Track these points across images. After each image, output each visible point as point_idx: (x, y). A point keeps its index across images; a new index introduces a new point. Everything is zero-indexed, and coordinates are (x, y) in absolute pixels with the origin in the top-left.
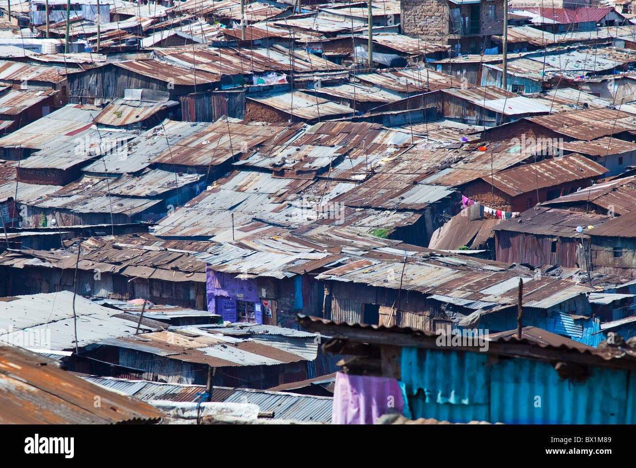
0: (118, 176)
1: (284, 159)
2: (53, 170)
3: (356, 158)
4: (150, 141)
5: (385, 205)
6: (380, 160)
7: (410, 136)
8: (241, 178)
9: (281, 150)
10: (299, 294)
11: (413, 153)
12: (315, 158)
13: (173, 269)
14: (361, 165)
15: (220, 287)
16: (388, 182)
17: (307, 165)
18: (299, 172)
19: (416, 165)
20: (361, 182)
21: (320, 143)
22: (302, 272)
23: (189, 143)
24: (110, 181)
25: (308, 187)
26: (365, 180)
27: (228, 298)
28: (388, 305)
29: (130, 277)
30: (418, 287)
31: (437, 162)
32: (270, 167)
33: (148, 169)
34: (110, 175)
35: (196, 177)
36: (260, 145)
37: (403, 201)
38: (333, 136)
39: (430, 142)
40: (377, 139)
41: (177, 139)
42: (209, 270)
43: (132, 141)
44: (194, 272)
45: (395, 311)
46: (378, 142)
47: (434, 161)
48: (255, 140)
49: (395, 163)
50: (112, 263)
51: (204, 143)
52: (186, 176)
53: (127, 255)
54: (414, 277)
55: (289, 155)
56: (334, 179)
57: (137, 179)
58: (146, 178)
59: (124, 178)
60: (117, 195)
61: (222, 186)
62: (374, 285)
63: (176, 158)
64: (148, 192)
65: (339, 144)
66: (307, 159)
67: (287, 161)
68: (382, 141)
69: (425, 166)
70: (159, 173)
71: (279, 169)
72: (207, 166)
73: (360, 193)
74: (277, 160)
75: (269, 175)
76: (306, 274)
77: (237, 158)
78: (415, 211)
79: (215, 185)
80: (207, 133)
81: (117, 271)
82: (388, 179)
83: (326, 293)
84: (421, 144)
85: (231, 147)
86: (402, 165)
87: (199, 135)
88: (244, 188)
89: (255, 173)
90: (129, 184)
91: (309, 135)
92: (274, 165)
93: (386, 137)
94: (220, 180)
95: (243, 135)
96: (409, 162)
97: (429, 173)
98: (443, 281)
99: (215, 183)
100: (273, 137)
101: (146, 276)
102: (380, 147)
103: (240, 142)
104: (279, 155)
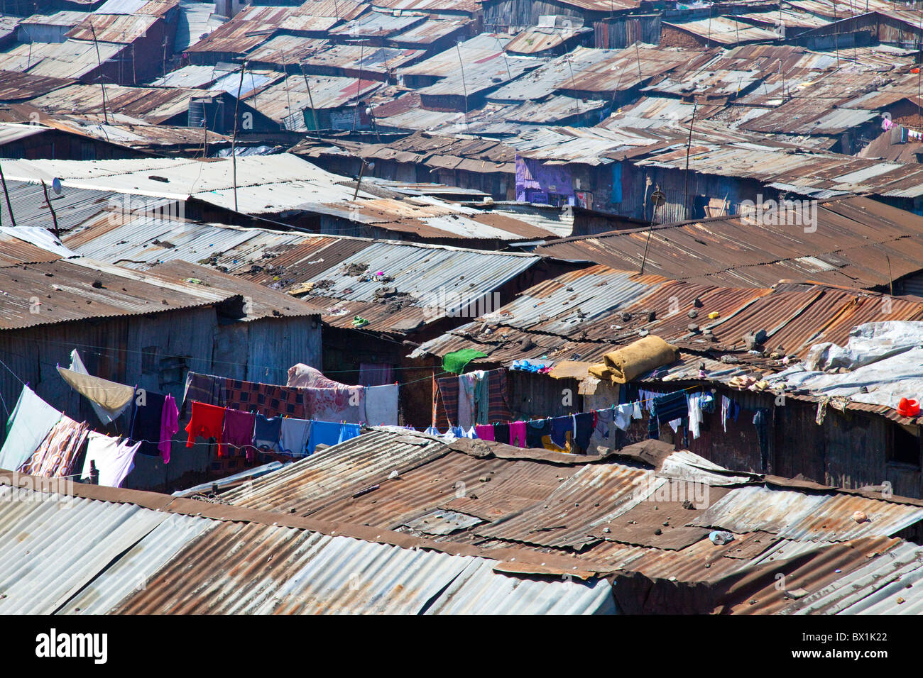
0: (520, 103)
1: (695, 84)
2: (456, 96)
3: (773, 83)
4: (558, 68)
5: (798, 130)
6: (801, 85)
7: (836, 59)
8: (648, 104)
9: (693, 75)
10: (617, 185)
11: (838, 76)
12: (728, 83)
13: (483, 159)
14: (779, 90)
15: (530, 177)
16: (804, 107)
17: (719, 90)
18: (710, 98)
19: (838, 90)
20: (776, 107)
21: (736, 67)
22: (621, 159)
23: (597, 69)
24: (512, 108)
25: (718, 113)
26: (780, 105)
27: (539, 190)
28: (720, 197)
29: (433, 167)
30: (756, 175)
31: (862, 85)
32: (679, 93)
33: (552, 96)
34: (512, 102)
35: (600, 103)
36: (672, 71)
37: (819, 126)
38: (751, 60)
39: (858, 66)
40: (800, 64)
41: (587, 65)
42: (519, 158)
43: (540, 68)
44: (505, 162)
45: (728, 204)
46: (801, 66)
47: (860, 84)
48: (667, 65)
49: (816, 87)
50: (416, 152)
51: (613, 69)
52: (591, 102)
53: (436, 144)
54: (754, 164)
55: (701, 81)
56: (746, 105)
57: (540, 105)
58: (549, 105)
59: (526, 105)
60: (517, 122)
61: (627, 113)
62: (704, 172)
63: (580, 85)
64: (548, 118)
65: (757, 69)
66: (720, 84)
67: (698, 86)
68: (804, 66)
69: (848, 90)
70: (563, 99)
71: (689, 95)
72: (613, 92)
73: (772, 118)
74: (687, 86)
75: (678, 101)
76: (626, 160)
77: (645, 83)
78: (831, 136)
79: (620, 112)
80: (618, 59)
81: (420, 161)
82: (805, 104)
83: (649, 183)
84: (847, 68)
85: (640, 73)
86: (823, 89)
87: (609, 61)
88: (650, 115)
89: (662, 99)
90: (530, 110)
91: (725, 60)
92: (684, 91)
93: (809, 61)
94: (625, 107)
95: (655, 60)
96: (832, 86)
97: (852, 97)
98: (788, 168)
99: (620, 110)
100: (687, 62)
101: (451, 167)
102: (803, 72)
103: (650, 68)
104: (691, 80)
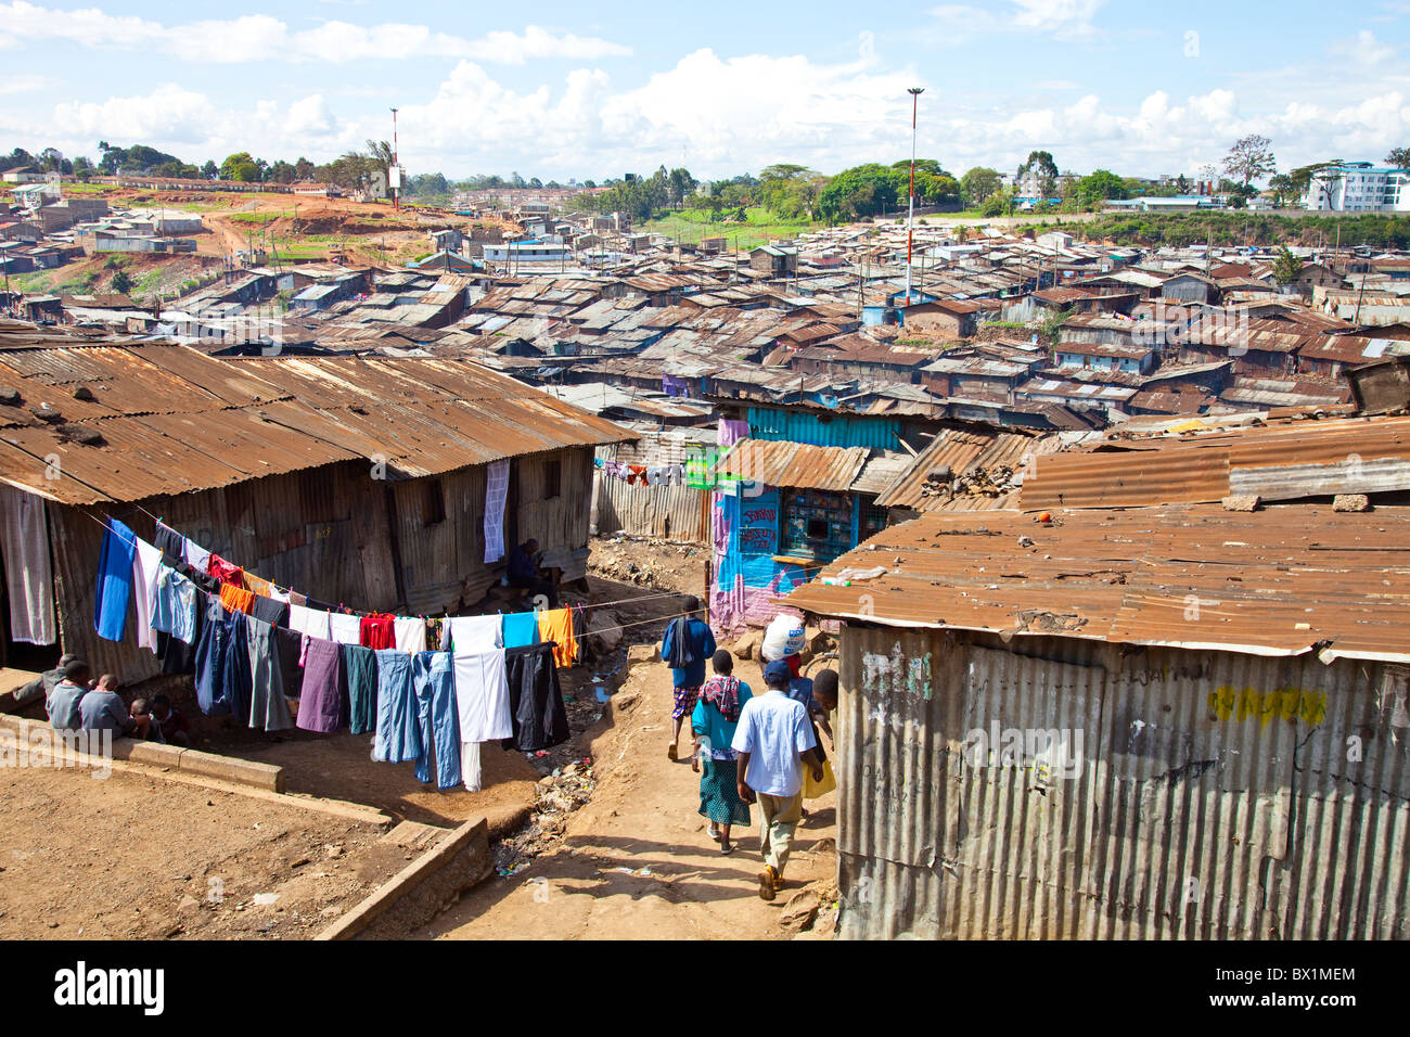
0: (624, 331)
2: (595, 329)
3: (730, 324)
4: (638, 316)
5: (743, 345)
6: (741, 325)
7: (754, 314)
8: (678, 332)
9: (696, 320)
10: (704, 385)
11: (756, 322)
12: (711, 324)
13: (648, 373)
14: (732, 327)
15: (669, 381)
16: (744, 335)
17: (708, 327)
18: (704, 330)
19: (757, 327)
20: (732, 335)
21: (714, 317)
23: (655, 317)
24: (620, 334)
25: (708, 337)
26: (734, 334)
27: (672, 386)
28: (744, 389)
29: (629, 377)
31: (766, 326)
32: (692, 328)
33: (637, 328)
34: (620, 331)
35: (658, 332)
36: (687, 318)
37: (751, 344)
38: (720, 314)
39: (764, 317)
40: (740, 316)
41: (650, 315)
42: (664, 374)
43: (630, 316)
44: (657, 375)
45: (746, 392)
48: (685, 316)
49: (748, 326)
50: (621, 371)
51: (662, 317)
52: (654, 331)
53: (628, 367)
54: (755, 378)
55: (700, 323)
56: (720, 334)
57: (632, 333)
58: (636, 333)
59: (626, 333)
60: (623, 340)
61: (670, 336)
62: (738, 381)
63: (649, 324)
64: (637, 339)
65: (722, 318)
66: (708, 324)
67: (699, 325)
68: (742, 317)
69: (761, 328)
70: (642, 330)
71: (696, 329)
72: (663, 327)
73: (732, 340)
74: (694, 325)
75: (691, 331)
76: (707, 376)
77: (677, 323)
78: (756, 348)
79: (667, 336)
80: (663, 312)
81: (623, 374)
83: (716, 384)
84: (759, 318)
85: (674, 319)
86: (751, 327)
87: (660, 313)
88: (680, 337)
89: (685, 330)
90: (628, 335)
91: (709, 314)
93: (743, 315)
94: (669, 334)
95: (680, 313)
96: (754, 326)
97: (763, 331)
98: (768, 379)
100: (693, 314)
101: (636, 376)
102: (741, 319)
103: (678, 317)
104: (696, 322)
